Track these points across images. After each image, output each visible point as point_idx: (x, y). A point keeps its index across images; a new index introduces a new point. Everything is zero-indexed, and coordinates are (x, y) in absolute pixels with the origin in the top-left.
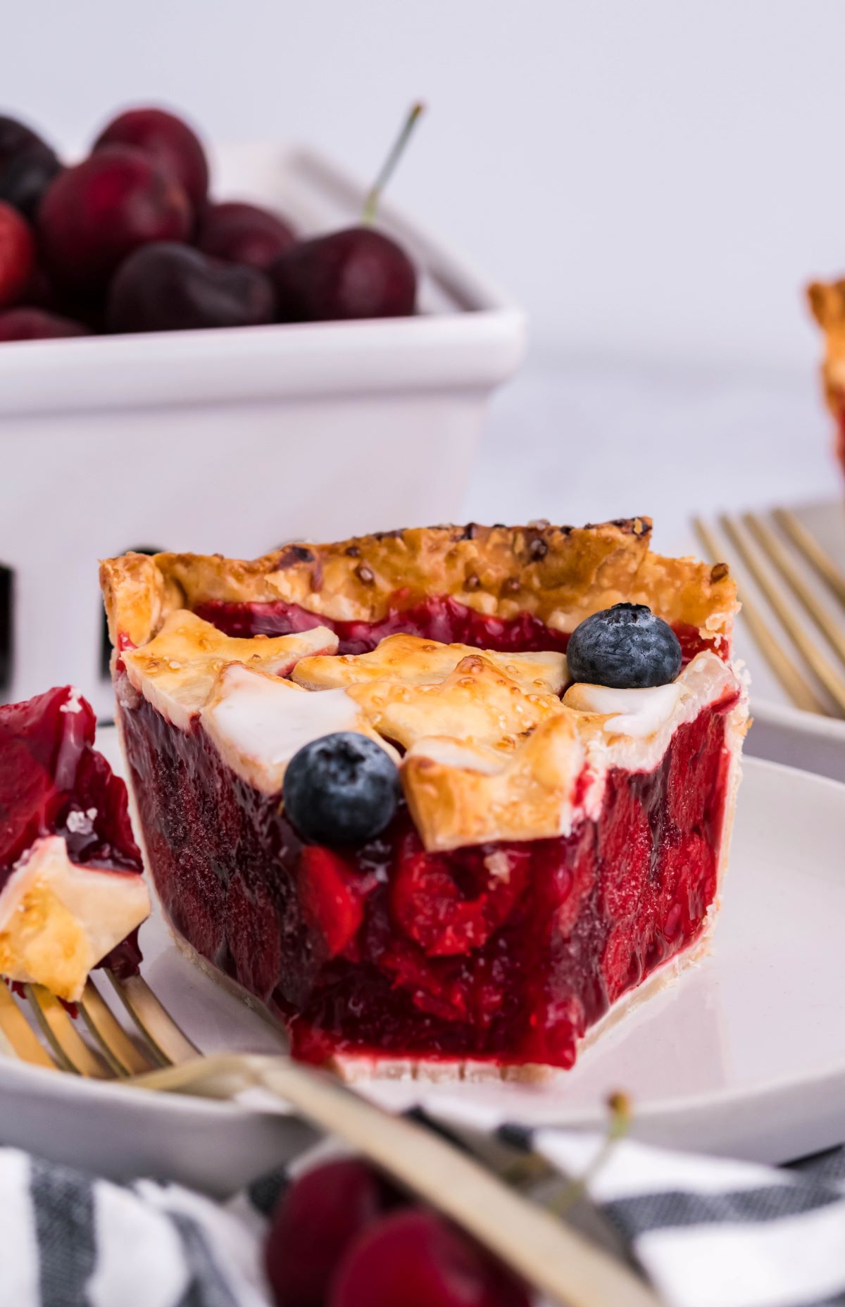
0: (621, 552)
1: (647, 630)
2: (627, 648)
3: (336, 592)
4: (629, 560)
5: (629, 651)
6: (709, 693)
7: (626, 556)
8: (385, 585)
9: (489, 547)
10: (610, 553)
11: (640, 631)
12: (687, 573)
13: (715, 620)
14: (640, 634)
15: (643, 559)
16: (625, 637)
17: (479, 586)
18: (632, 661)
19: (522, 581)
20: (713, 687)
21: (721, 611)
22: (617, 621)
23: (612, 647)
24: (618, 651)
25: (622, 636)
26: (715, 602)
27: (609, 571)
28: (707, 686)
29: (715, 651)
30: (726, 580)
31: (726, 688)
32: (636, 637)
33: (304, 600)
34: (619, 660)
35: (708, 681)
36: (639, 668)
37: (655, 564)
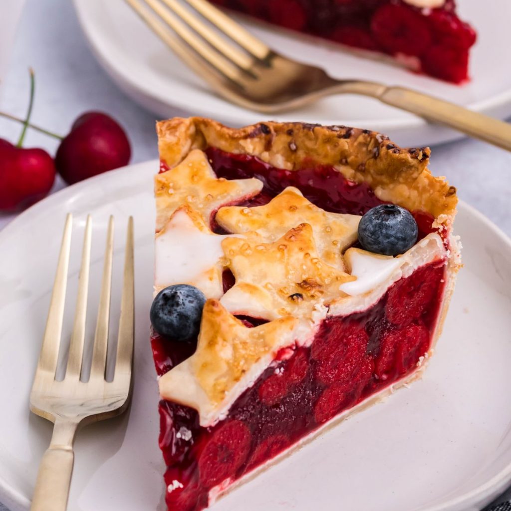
0: (411, 167)
1: (392, 227)
2: (377, 236)
3: (278, 152)
4: (414, 171)
5: (379, 237)
6: (425, 259)
7: (413, 169)
8: (301, 155)
9: (356, 144)
10: (404, 166)
11: (387, 227)
12: (438, 187)
13: (442, 218)
14: (387, 229)
15: (421, 173)
16: (379, 230)
17: (347, 163)
18: (379, 243)
19: (367, 167)
20: (428, 257)
21: (447, 214)
22: (378, 219)
23: (371, 233)
24: (373, 237)
25: (377, 229)
26: (446, 208)
27: (403, 175)
28: (425, 255)
29: (439, 234)
30: (454, 196)
31: (436, 257)
32: (384, 231)
33: (260, 154)
34: (373, 241)
35: (426, 252)
36: (382, 247)
37: (425, 177)
